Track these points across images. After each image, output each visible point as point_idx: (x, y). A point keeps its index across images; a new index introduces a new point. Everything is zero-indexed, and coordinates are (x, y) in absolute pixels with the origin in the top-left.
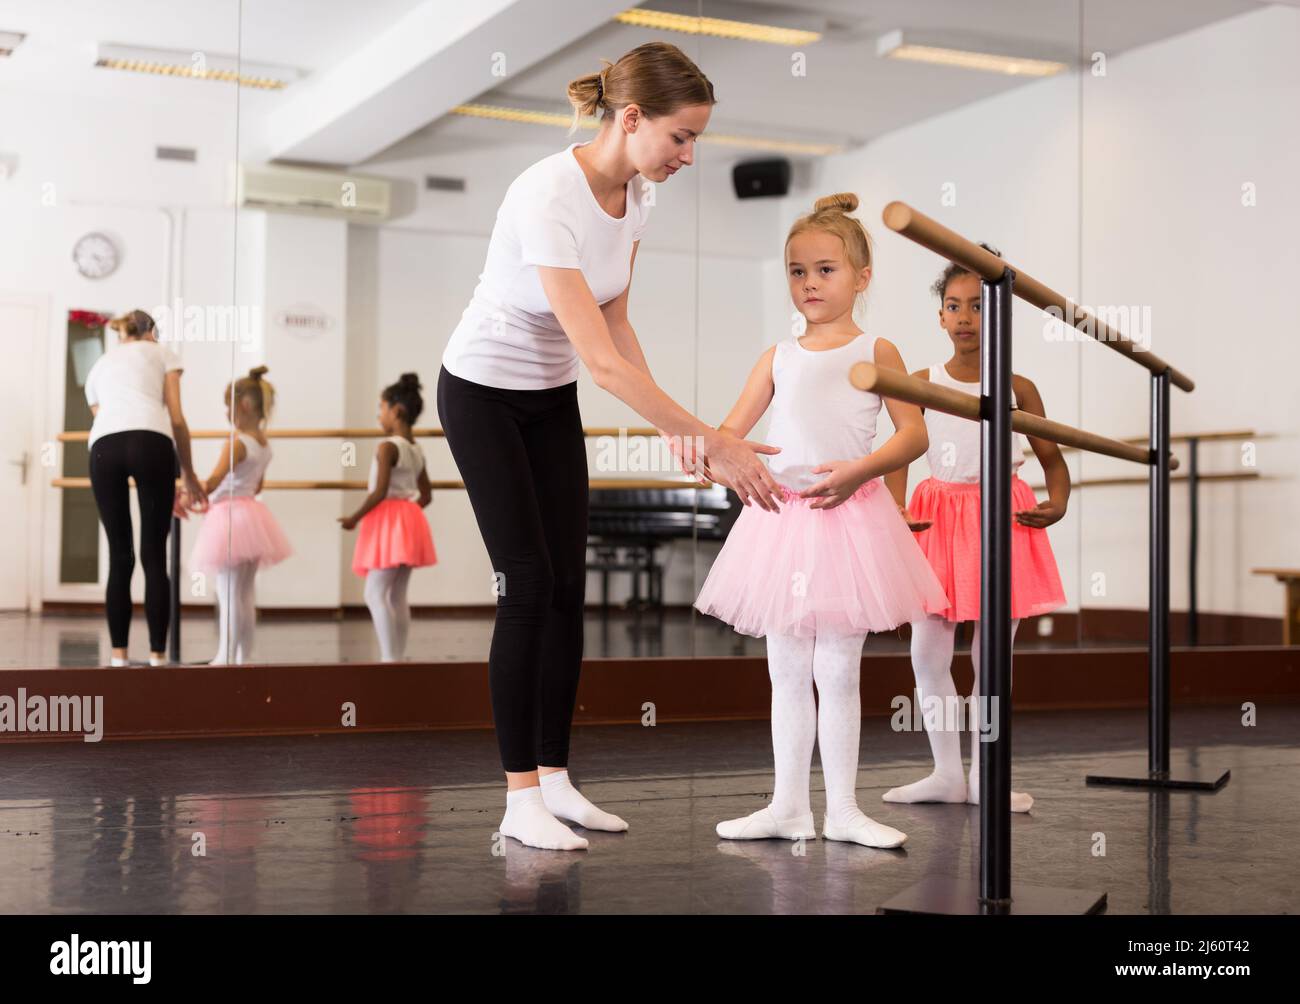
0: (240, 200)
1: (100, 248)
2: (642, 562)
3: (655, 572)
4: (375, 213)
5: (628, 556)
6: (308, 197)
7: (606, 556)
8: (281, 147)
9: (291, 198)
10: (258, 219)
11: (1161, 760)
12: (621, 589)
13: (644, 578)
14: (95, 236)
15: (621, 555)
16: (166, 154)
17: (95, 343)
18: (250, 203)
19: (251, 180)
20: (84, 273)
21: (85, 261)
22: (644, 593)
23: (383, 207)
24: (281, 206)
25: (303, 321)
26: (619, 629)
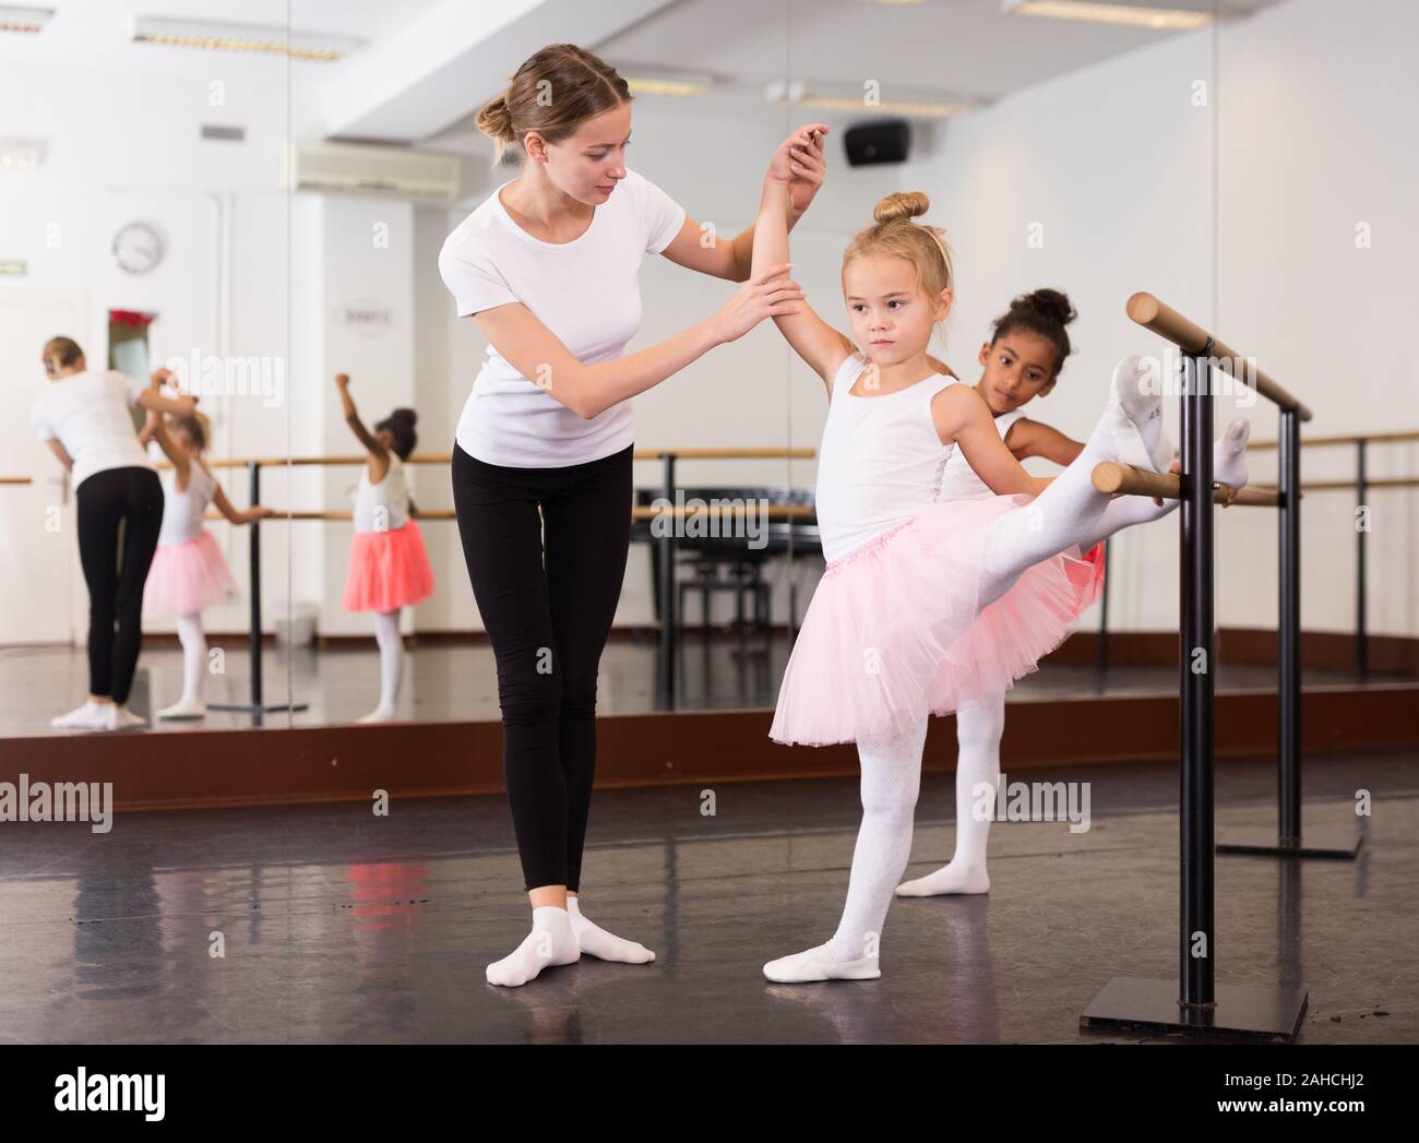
0: (294, 182)
1: (141, 239)
2: (747, 579)
3: (762, 591)
4: (442, 194)
5: (732, 572)
6: (370, 178)
7: (705, 573)
8: (339, 123)
9: (351, 180)
10: (314, 204)
11: (1291, 822)
12: (724, 609)
13: (749, 598)
14: (136, 226)
15: (724, 572)
16: (213, 133)
17: (138, 346)
18: (304, 186)
19: (305, 160)
20: (124, 267)
21: (126, 254)
22: (749, 614)
23: (452, 188)
24: (338, 190)
25: (364, 317)
26: (722, 653)
